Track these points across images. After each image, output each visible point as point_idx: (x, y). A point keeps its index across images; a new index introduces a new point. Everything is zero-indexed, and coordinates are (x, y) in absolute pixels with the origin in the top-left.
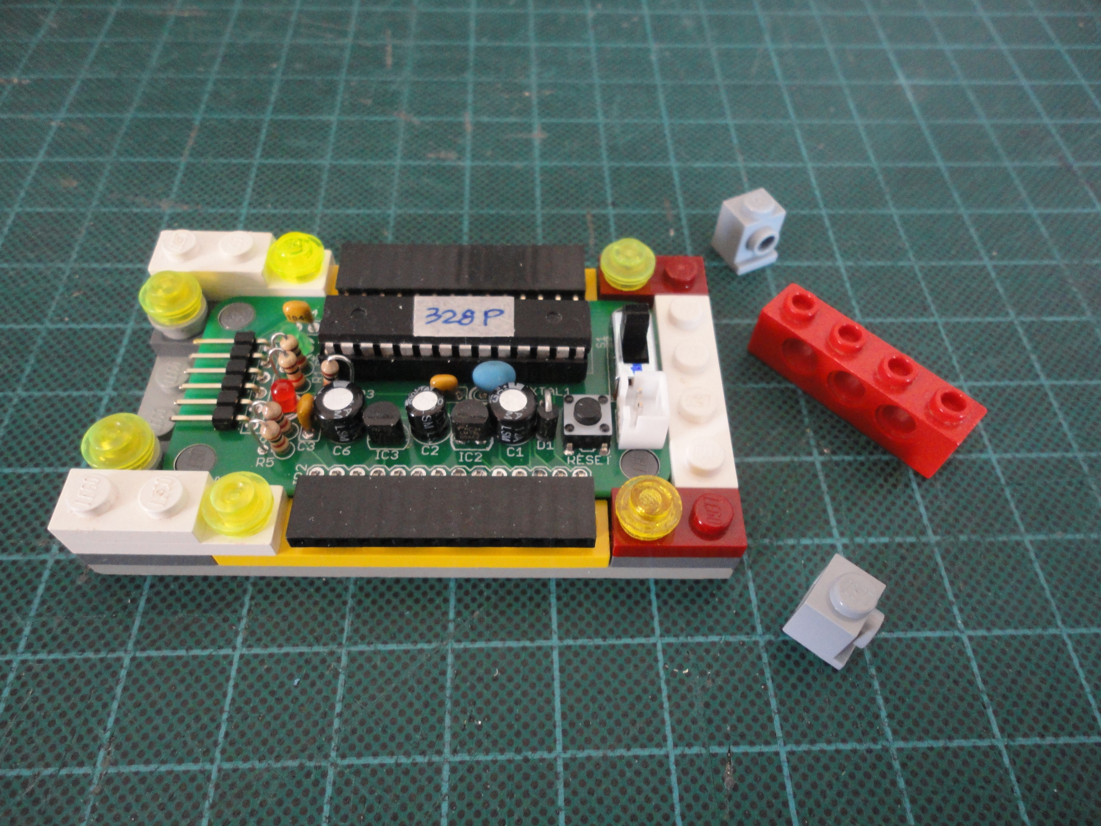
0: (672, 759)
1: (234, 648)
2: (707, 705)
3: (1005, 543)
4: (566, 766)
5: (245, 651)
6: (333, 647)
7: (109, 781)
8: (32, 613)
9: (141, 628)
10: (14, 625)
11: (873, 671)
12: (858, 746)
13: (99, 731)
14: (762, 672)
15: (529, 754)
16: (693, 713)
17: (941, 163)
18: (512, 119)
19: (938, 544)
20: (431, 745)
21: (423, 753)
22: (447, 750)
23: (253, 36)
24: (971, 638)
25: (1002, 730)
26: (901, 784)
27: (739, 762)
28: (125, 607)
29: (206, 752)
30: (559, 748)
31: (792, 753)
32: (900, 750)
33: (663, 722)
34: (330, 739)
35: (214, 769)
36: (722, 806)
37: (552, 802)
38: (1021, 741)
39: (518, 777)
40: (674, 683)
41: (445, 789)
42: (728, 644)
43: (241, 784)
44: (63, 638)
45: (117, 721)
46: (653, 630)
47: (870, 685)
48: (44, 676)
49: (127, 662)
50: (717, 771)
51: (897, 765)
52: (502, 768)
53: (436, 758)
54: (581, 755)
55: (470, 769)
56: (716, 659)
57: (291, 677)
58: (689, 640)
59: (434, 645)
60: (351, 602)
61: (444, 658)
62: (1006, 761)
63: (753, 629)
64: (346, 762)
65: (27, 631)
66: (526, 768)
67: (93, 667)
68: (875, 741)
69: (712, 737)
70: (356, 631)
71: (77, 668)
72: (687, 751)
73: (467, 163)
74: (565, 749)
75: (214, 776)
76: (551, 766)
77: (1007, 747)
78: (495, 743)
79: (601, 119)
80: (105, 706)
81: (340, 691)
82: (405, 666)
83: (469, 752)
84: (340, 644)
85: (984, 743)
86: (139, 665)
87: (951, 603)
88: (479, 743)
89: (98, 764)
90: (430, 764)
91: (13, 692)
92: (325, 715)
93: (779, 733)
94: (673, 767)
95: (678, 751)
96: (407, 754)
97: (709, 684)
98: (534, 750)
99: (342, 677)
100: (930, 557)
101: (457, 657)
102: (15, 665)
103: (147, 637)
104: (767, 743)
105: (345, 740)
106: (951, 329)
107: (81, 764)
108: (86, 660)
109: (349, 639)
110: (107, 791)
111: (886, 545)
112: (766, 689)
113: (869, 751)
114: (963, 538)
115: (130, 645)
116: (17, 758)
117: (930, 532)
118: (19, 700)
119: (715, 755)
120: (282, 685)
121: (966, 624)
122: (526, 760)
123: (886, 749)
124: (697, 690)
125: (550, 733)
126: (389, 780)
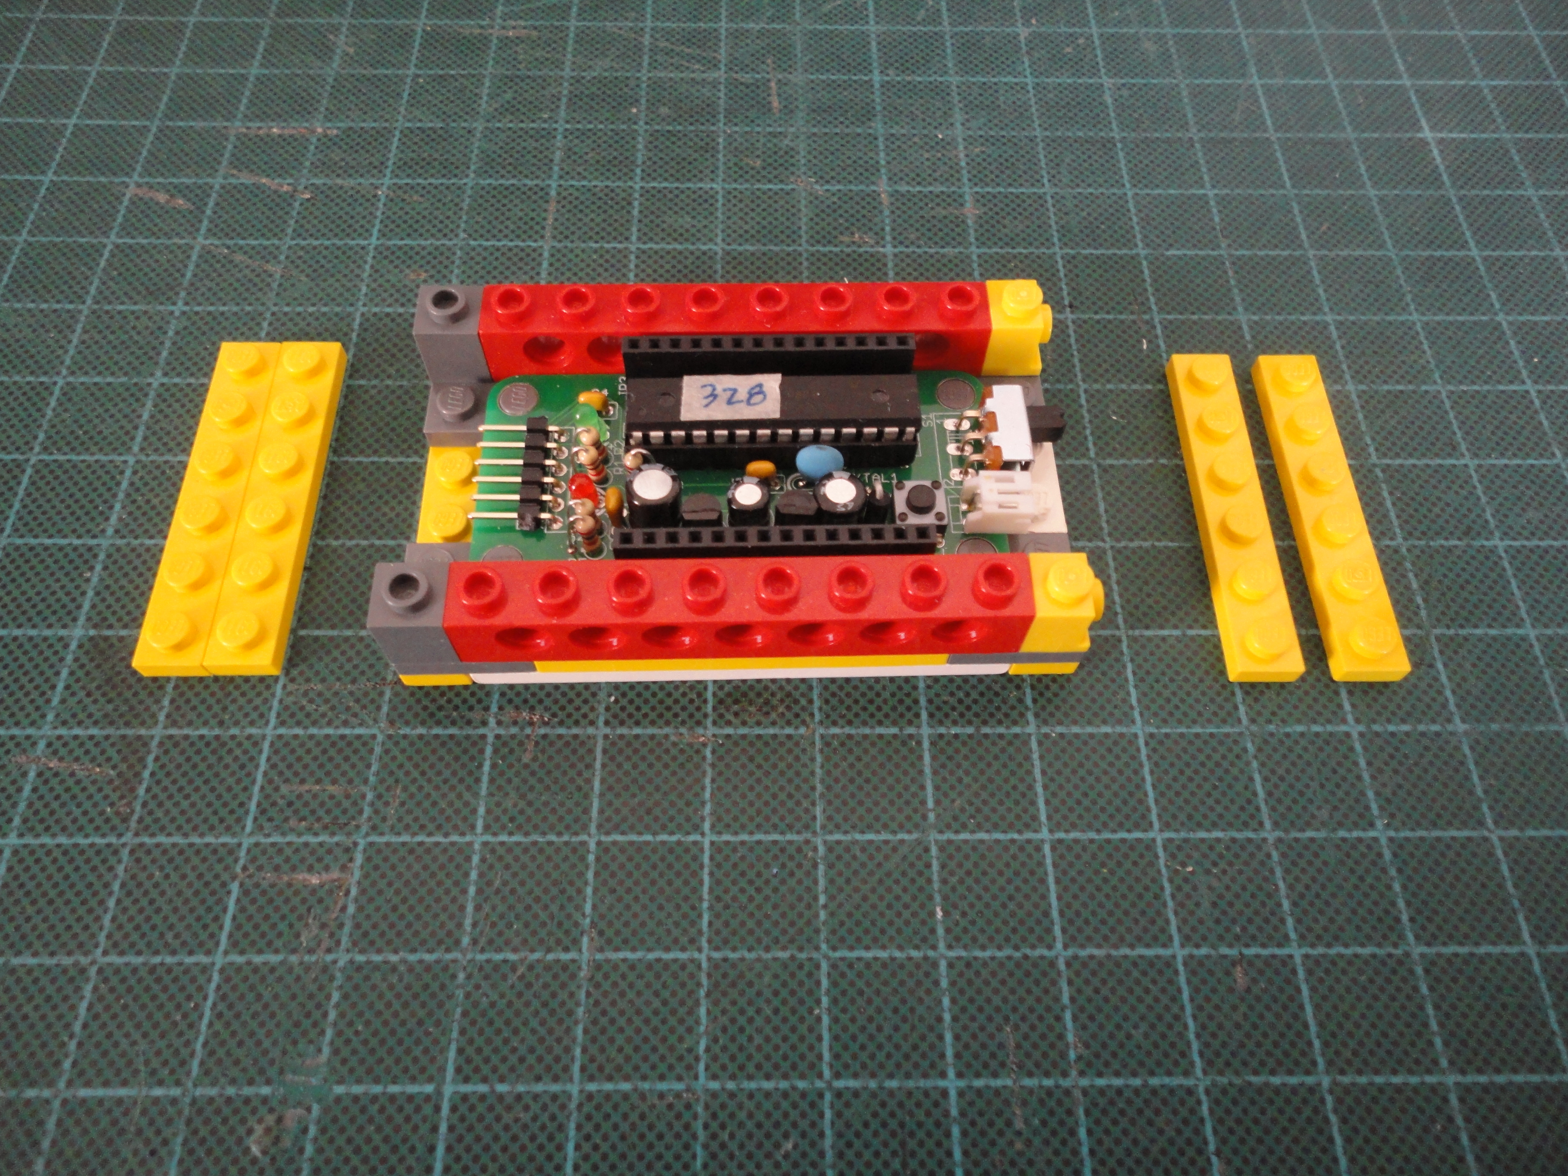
0: (1180, 960)
1: (703, 834)
2: (1214, 905)
3: (1541, 733)
4: (1068, 964)
5: (715, 838)
6: (808, 835)
7: (598, 967)
8: (484, 792)
9: (601, 812)
10: (467, 804)
11: (1393, 872)
12: (1377, 950)
13: (577, 916)
14: (1272, 871)
15: (1028, 951)
16: (1200, 913)
17: (1475, 252)
18: (938, 188)
19: (1466, 733)
20: (924, 940)
21: (917, 947)
22: (942, 945)
23: (600, 68)
24: (1501, 839)
25: (1532, 936)
26: (1424, 990)
27: (1251, 964)
28: (579, 789)
29: (692, 941)
30: (1059, 945)
31: (1306, 956)
32: (1422, 955)
33: (1167, 922)
34: (817, 931)
35: (703, 958)
36: (1235, 1008)
37: (1057, 999)
38: (1553, 948)
39: (1019, 974)
40: (1178, 881)
41: (944, 983)
42: (1234, 840)
43: (733, 974)
44: (521, 819)
45: (594, 907)
46: (1151, 824)
47: (1389, 887)
48: (509, 859)
49: (592, 846)
50: (1228, 973)
51: (1419, 970)
52: (1002, 965)
53: (931, 953)
54: (1083, 953)
55: (968, 965)
56: (1221, 856)
57: (767, 866)
58: (1191, 835)
59: (915, 836)
60: (819, 788)
61: (927, 850)
62: (1537, 967)
63: (1261, 824)
64: (838, 954)
65: (482, 811)
66: (1027, 965)
67: (558, 850)
68: (1395, 945)
69: (1221, 938)
70: (830, 818)
71: (541, 851)
72: (1196, 952)
73: (889, 250)
74: (1066, 947)
75: (705, 965)
76: (1052, 964)
77: (1539, 955)
78: (991, 939)
79: (1048, 189)
80: (579, 891)
81: (822, 883)
82: (887, 857)
83: (965, 947)
84: (814, 833)
85: (1514, 950)
86: (606, 850)
87: (1480, 800)
88: (974, 939)
89: (584, 948)
90: (926, 958)
91: (481, 875)
92: (809, 906)
93: (1293, 935)
94: (1181, 968)
95: (1186, 951)
96: (900, 948)
97: (1215, 883)
98: (1033, 947)
99: (821, 868)
100: (1457, 748)
101: (942, 849)
102: (477, 847)
103: (608, 820)
104: (1280, 945)
105: (834, 932)
106: (1485, 473)
107: (566, 950)
108: (550, 843)
109: (823, 827)
110: (599, 977)
111: (1407, 734)
112: (1277, 889)
113: (1390, 955)
114: (1495, 727)
115: (593, 829)
116: (500, 941)
117: (1457, 720)
118: (489, 884)
119: (1225, 957)
120: (759, 874)
121: (1496, 823)
122: (1026, 957)
123: (1407, 954)
124: (1203, 890)
125: (1049, 931)
126: (885, 974)
